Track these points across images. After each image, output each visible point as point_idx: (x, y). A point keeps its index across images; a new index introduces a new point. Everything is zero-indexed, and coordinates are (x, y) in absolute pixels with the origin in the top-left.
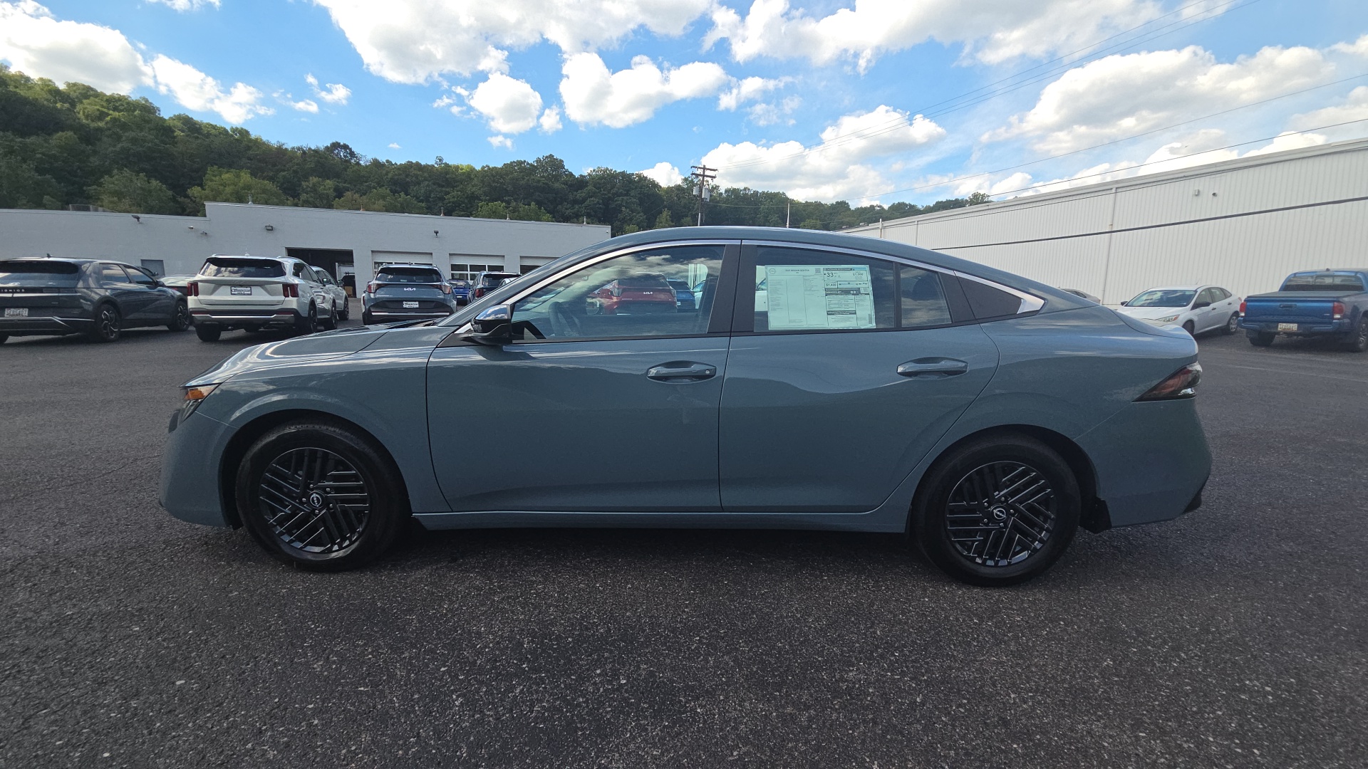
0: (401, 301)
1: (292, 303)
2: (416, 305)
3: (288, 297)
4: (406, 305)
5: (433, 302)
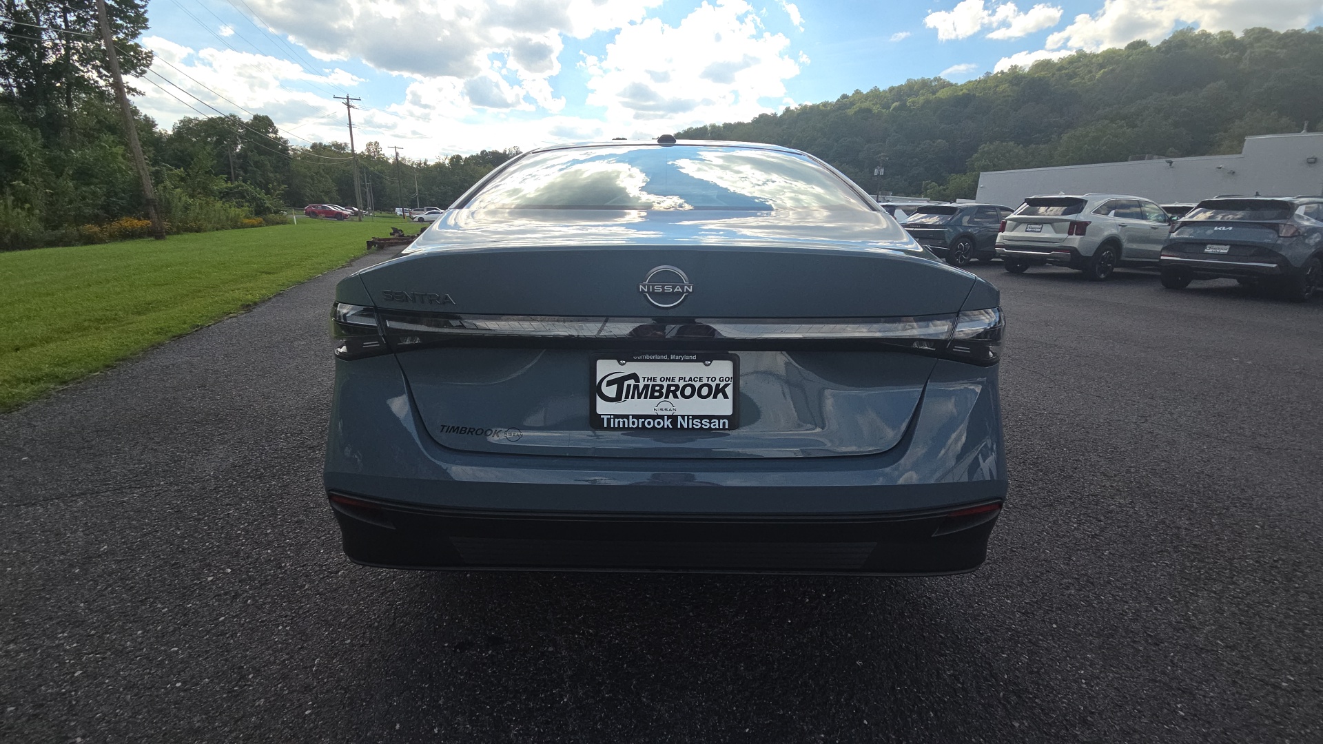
0: (1203, 244)
1: (1075, 241)
2: (1224, 250)
3: (1072, 235)
4: (1209, 250)
5: (1256, 247)
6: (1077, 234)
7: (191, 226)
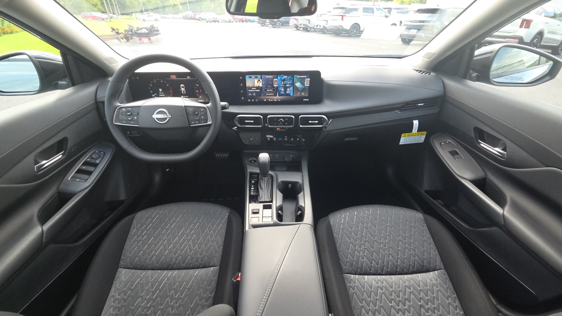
3: (522, 28)
6: (525, 28)
7: (7, 31)
